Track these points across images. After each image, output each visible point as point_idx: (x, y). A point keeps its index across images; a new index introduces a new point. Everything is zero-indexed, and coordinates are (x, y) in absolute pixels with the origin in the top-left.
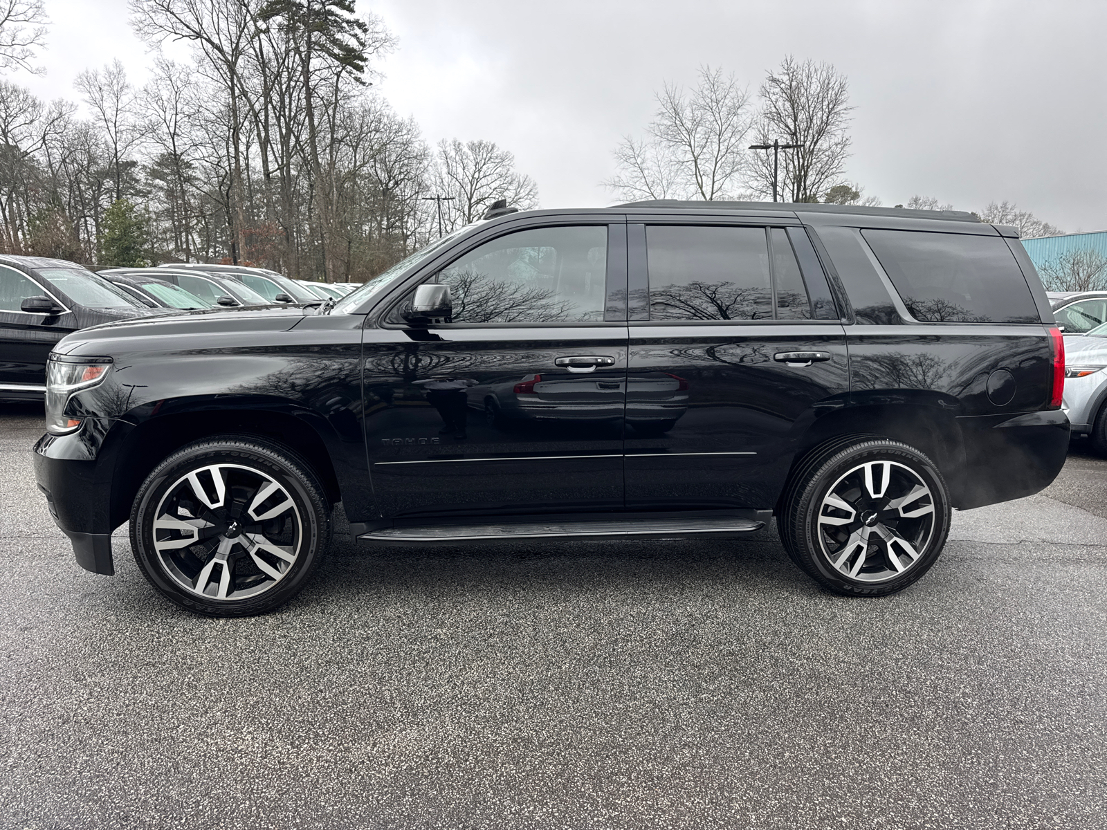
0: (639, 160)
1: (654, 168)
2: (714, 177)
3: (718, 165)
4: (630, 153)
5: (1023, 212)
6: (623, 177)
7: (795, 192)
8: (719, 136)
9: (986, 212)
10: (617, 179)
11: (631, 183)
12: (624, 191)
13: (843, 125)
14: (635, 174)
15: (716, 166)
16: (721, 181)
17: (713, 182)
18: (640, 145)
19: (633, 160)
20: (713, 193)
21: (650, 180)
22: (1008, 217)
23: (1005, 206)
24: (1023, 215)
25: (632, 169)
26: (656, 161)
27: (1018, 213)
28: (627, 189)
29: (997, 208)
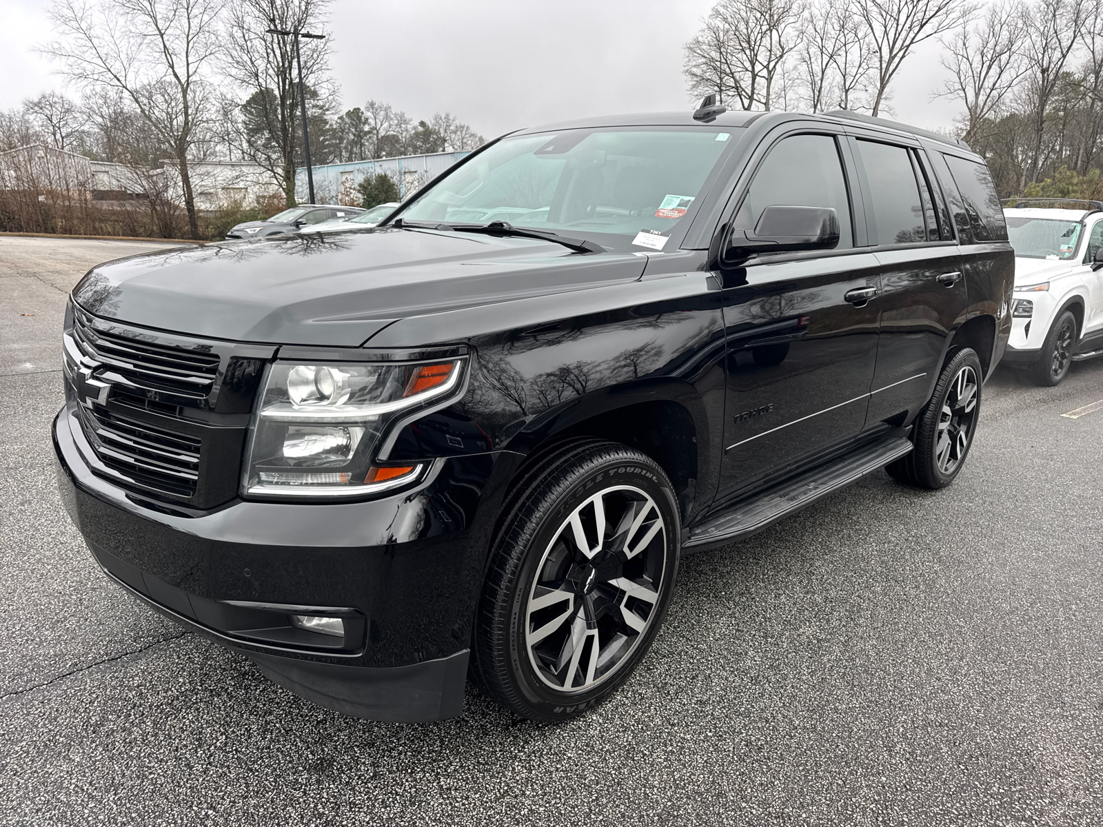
0: (84, 25)
1: (106, 38)
2: (187, 57)
3: (191, 45)
4: (69, 14)
5: (463, 124)
6: (64, 44)
7: (281, 84)
8: (187, 9)
9: (433, 121)
10: (56, 46)
11: (77, 52)
12: (69, 62)
13: (322, 18)
14: (81, 42)
15: (188, 45)
16: (196, 64)
17: (188, 64)
18: (83, 6)
19: (74, 24)
20: (188, 77)
21: (103, 52)
22: (451, 128)
23: (447, 117)
24: (463, 127)
25: (75, 35)
26: (108, 29)
27: (458, 125)
28: (72, 60)
29: (441, 118)
